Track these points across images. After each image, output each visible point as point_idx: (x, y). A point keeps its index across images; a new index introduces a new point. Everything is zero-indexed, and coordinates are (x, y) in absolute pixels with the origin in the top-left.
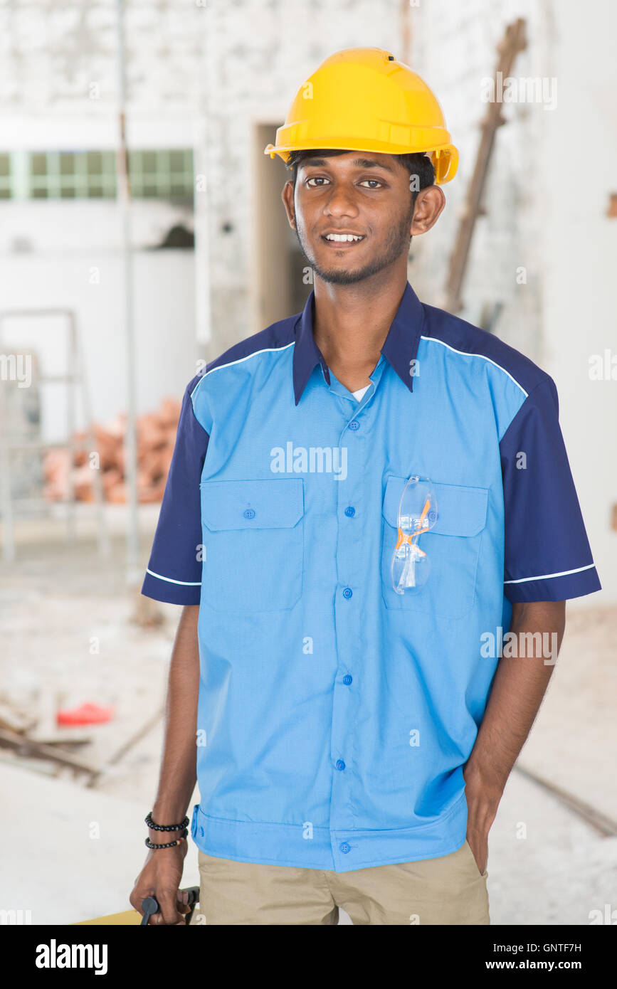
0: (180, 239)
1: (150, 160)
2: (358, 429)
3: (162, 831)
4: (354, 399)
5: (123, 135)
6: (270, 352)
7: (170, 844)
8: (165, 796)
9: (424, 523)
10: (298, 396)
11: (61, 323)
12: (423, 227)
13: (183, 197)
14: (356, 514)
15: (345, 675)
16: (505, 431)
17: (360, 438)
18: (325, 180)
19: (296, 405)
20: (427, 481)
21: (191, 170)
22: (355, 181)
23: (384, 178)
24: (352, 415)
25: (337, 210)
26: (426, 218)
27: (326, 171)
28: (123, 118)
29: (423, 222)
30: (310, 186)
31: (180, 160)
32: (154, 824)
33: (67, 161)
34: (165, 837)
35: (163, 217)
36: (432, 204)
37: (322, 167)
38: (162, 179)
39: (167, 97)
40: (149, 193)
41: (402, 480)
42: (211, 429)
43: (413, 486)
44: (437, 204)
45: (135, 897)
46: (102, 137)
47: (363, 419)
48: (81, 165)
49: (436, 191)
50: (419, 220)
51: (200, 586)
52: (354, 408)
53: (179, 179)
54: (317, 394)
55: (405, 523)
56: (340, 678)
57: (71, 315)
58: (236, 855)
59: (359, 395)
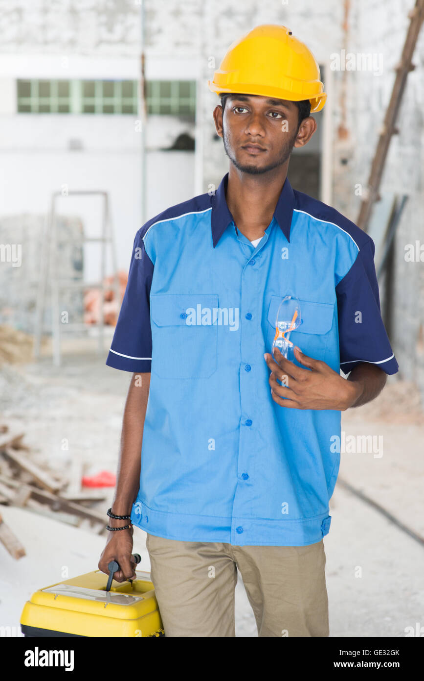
0: (185, 144)
1: (166, 87)
2: (255, 264)
3: (120, 519)
4: (253, 246)
5: (143, 72)
6: (195, 215)
7: (125, 528)
8: (121, 497)
9: (293, 326)
10: (216, 241)
11: (99, 200)
12: (302, 143)
13: (188, 115)
14: (253, 318)
15: (246, 420)
16: (348, 270)
17: (255, 270)
18: (244, 110)
19: (214, 247)
20: (296, 299)
21: (194, 97)
22: (266, 113)
23: (284, 112)
24: (251, 257)
25: (254, 131)
26: (304, 137)
27: (248, 105)
28: (143, 58)
29: (303, 139)
30: (236, 112)
31: (187, 88)
32: (114, 515)
33: (109, 87)
34: (120, 523)
35: (174, 128)
36: (308, 129)
37: (246, 102)
38: (174, 102)
39: (177, 44)
40: (165, 111)
41: (280, 298)
42: (155, 261)
43: (287, 302)
44: (311, 128)
45: (102, 563)
46: (129, 70)
47: (258, 258)
48: (118, 90)
49: (312, 120)
50: (300, 138)
51: (151, 360)
52: (252, 252)
53: (184, 101)
54: (228, 241)
55: (282, 325)
56: (243, 422)
57: (105, 195)
58: (166, 535)
59: (255, 243)
